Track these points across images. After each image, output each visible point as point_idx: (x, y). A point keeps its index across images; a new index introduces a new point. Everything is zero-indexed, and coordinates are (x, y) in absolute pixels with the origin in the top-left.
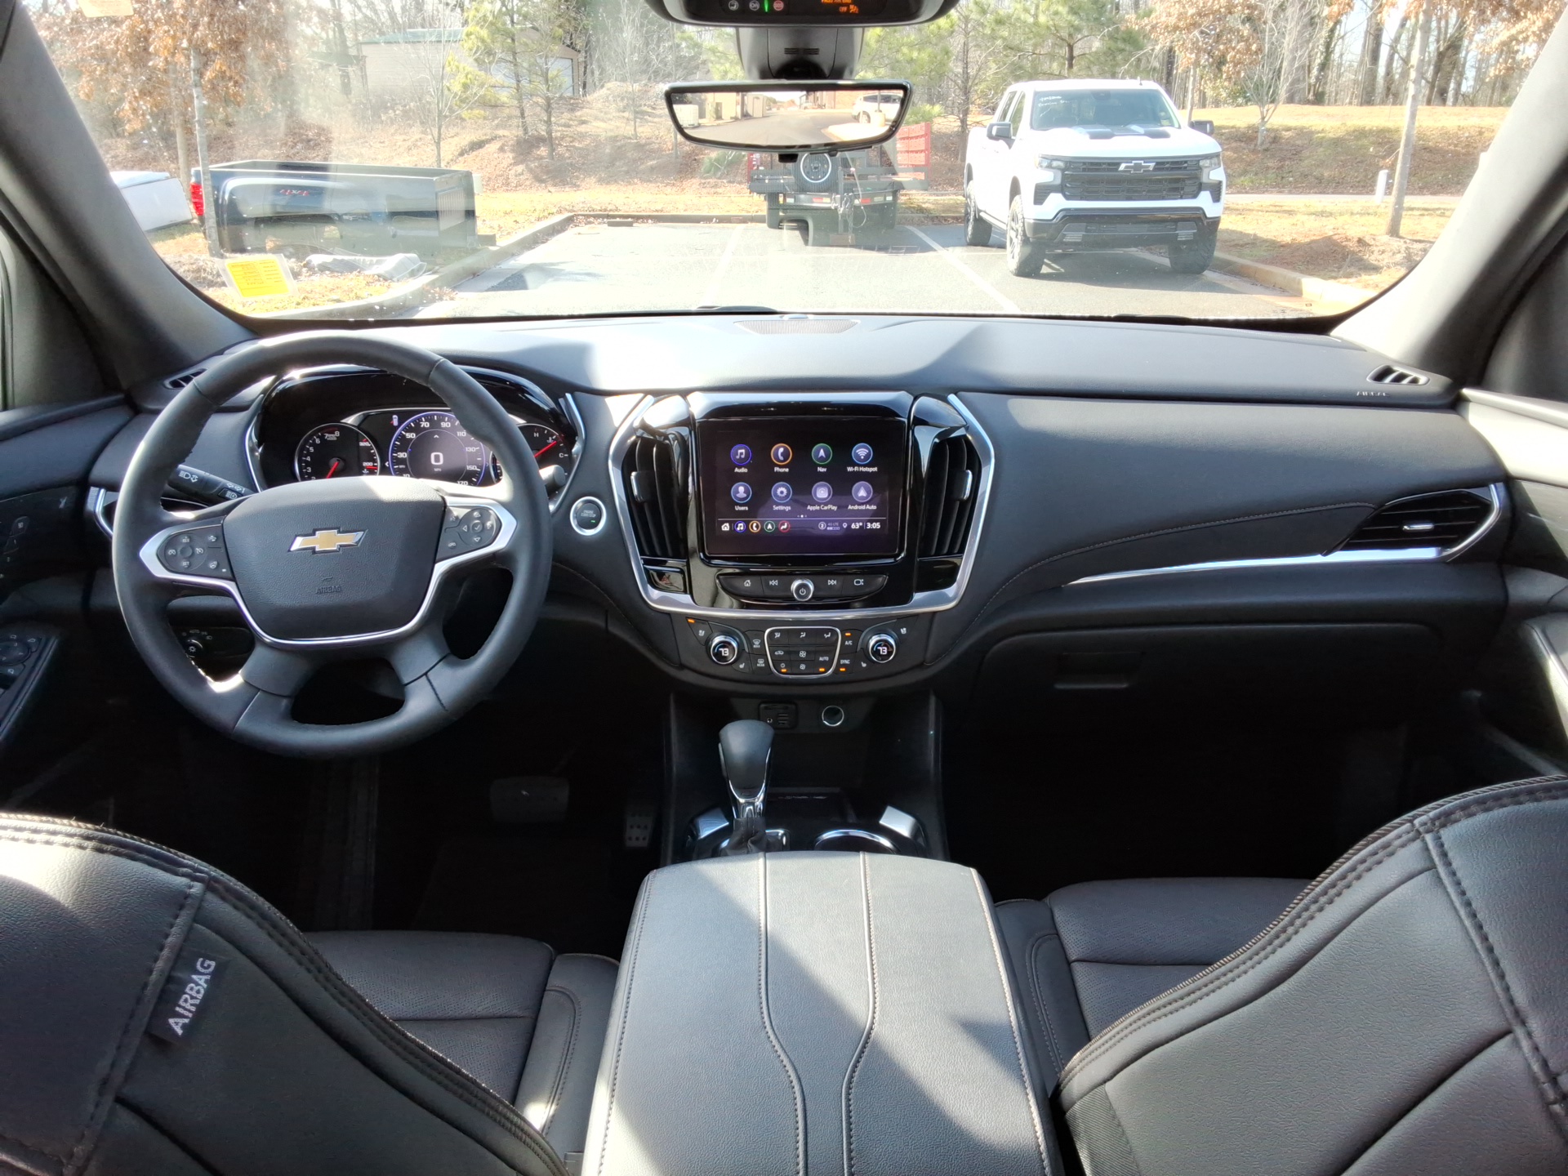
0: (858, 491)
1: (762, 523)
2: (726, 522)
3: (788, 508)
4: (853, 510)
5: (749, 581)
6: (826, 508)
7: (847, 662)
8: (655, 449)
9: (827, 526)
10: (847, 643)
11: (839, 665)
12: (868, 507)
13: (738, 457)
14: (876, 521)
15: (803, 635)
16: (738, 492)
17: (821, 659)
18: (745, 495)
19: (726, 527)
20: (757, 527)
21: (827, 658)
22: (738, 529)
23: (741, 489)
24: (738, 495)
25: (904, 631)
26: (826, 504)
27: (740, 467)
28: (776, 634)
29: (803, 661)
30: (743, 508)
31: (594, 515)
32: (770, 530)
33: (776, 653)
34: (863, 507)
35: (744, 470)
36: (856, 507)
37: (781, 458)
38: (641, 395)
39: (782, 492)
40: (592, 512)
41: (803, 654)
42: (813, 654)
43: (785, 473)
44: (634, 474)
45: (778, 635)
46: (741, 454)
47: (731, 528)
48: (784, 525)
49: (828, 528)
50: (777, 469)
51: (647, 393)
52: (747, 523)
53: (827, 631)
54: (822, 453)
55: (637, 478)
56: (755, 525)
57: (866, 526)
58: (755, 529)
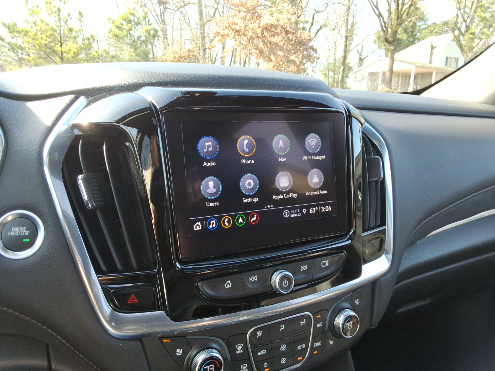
0: (312, 178)
1: (233, 217)
2: (198, 220)
3: (256, 200)
4: (310, 196)
5: (229, 282)
6: (288, 196)
7: (319, 344)
8: (104, 147)
9: (291, 214)
10: (318, 326)
11: (313, 349)
12: (321, 192)
13: (205, 150)
14: (328, 204)
15: (283, 327)
16: (209, 188)
17: (299, 348)
18: (215, 190)
19: (198, 227)
20: (229, 222)
21: (303, 346)
22: (211, 227)
23: (211, 184)
24: (208, 191)
25: (357, 302)
26: (288, 193)
27: (208, 161)
28: (258, 333)
29: (283, 354)
30: (213, 204)
31: (28, 233)
32: (241, 223)
33: (259, 354)
34: (317, 193)
35: (212, 164)
36: (312, 193)
37: (247, 150)
38: (71, 97)
39: (249, 184)
40: (23, 229)
41: (283, 348)
42: (292, 344)
43: (250, 164)
44: (80, 177)
45: (259, 334)
46: (209, 146)
47: (203, 227)
48: (254, 217)
49: (292, 216)
50: (243, 161)
51: (78, 94)
52: (219, 219)
53: (302, 318)
54: (281, 144)
55: (84, 180)
56: (226, 220)
57: (321, 210)
58: (227, 224)
